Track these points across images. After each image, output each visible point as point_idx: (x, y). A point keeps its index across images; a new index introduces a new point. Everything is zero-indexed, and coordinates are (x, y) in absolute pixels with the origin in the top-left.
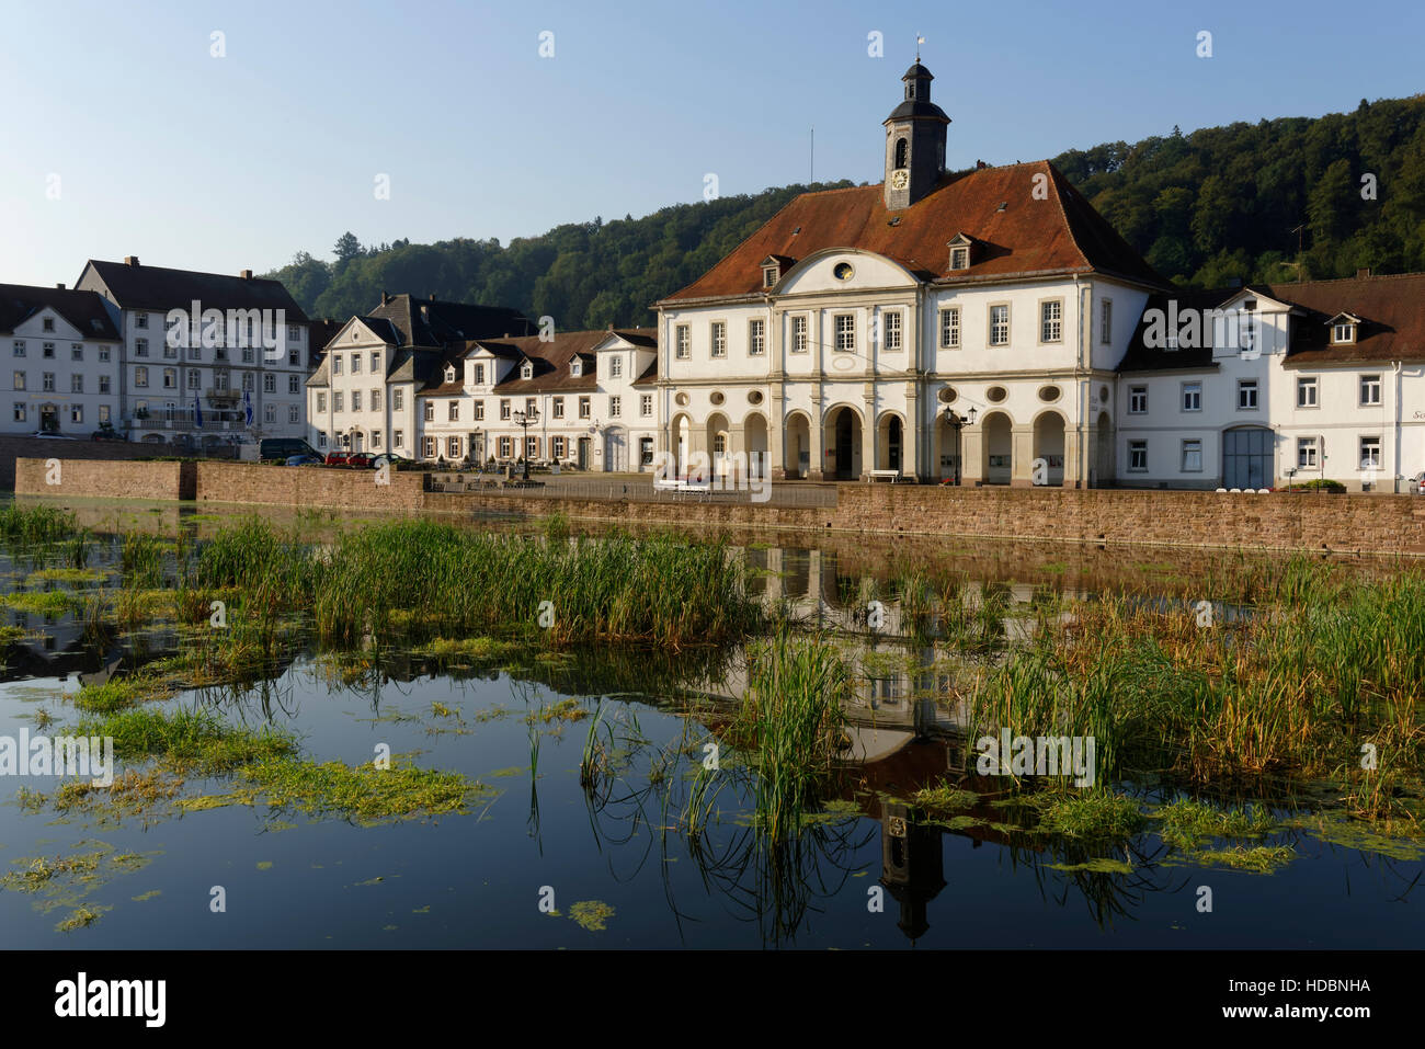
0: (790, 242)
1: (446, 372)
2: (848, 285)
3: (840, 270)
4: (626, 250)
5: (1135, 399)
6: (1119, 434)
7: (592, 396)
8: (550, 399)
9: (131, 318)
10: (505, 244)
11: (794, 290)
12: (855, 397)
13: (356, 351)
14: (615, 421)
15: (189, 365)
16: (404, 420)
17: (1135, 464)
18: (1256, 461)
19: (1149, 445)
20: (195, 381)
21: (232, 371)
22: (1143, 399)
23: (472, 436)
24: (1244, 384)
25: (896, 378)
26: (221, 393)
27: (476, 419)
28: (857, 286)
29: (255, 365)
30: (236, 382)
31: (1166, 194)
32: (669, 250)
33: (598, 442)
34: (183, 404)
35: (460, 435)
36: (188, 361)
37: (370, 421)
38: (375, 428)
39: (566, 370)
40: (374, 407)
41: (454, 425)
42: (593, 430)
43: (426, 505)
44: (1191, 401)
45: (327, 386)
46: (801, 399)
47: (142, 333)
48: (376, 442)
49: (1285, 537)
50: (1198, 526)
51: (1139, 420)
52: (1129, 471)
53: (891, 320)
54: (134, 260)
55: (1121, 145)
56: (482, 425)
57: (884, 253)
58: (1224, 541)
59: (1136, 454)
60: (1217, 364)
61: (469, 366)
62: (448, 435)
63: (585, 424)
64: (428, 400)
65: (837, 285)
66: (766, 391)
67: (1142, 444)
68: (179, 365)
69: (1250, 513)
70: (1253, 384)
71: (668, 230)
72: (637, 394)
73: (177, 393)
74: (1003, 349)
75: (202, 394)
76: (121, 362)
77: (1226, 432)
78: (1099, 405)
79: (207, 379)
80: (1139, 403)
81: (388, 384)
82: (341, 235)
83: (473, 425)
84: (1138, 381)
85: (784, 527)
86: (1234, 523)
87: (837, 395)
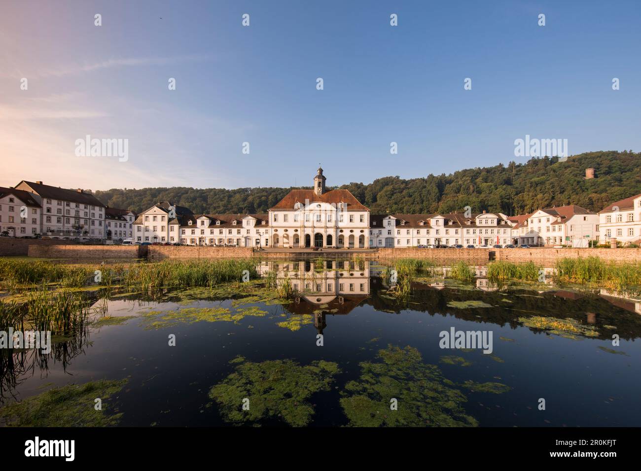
1: (189, 222)
4: (136, 196)
7: (241, 229)
8: (227, 230)
9: (45, 200)
12: (322, 231)
13: (155, 215)
14: (248, 235)
15: (66, 216)
16: (174, 234)
18: (391, 243)
20: (68, 222)
21: (81, 219)
23: (200, 238)
24: (389, 231)
25: (331, 227)
26: (77, 225)
27: (202, 234)
29: (88, 218)
30: (82, 222)
31: (263, 197)
32: (149, 198)
33: (243, 240)
34: (63, 228)
35: (195, 238)
36: (66, 215)
37: (161, 234)
38: (163, 236)
39: (231, 223)
40: (162, 230)
41: (193, 235)
42: (241, 237)
43: (254, 255)
44: (380, 233)
45: (142, 224)
46: (309, 231)
47: (49, 206)
48: (163, 240)
51: (371, 236)
54: (41, 182)
56: (204, 236)
60: (385, 227)
61: (198, 221)
62: (191, 238)
63: (239, 236)
64: (183, 229)
66: (299, 229)
67: (372, 240)
68: (62, 216)
71: (148, 193)
72: (255, 229)
73: (62, 225)
74: (353, 223)
75: (71, 225)
76: (41, 214)
77: (386, 238)
79: (72, 221)
81: (168, 224)
83: (201, 236)
85: (367, 257)
87: (317, 231)
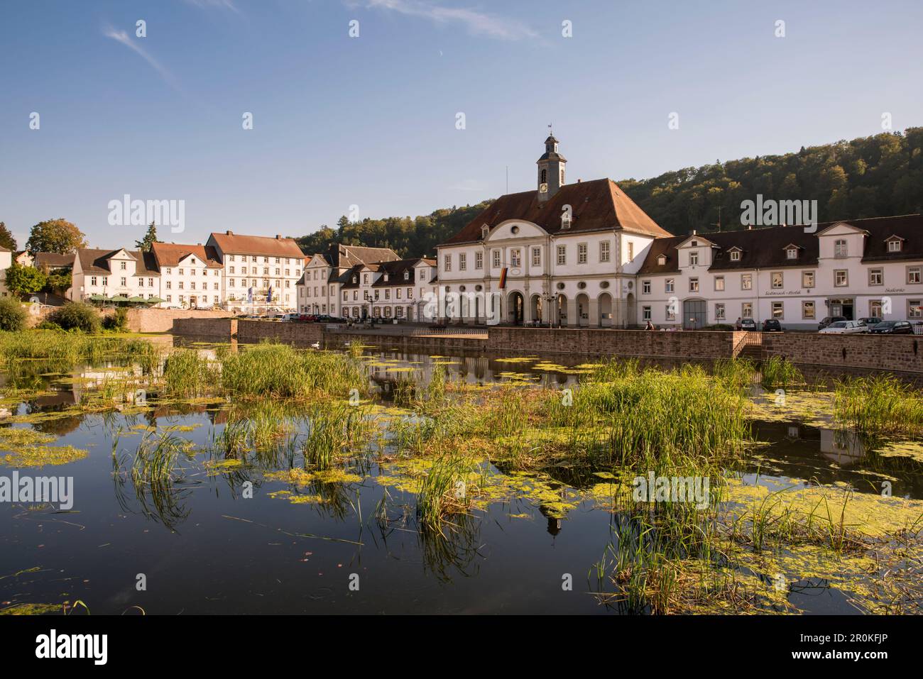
0: (495, 218)
1: (353, 278)
2: (518, 236)
3: (514, 229)
5: (646, 287)
6: (639, 303)
7: (411, 287)
8: (395, 290)
9: (229, 255)
10: (413, 219)
11: (491, 239)
12: (521, 287)
13: (316, 269)
14: (422, 299)
15: (252, 277)
16: (334, 300)
17: (646, 317)
18: (698, 315)
19: (652, 308)
20: (255, 284)
21: (271, 280)
22: (649, 287)
23: (363, 306)
24: (692, 280)
25: (537, 278)
26: (265, 289)
27: (365, 299)
28: (521, 236)
29: (281, 277)
30: (273, 284)
33: (415, 309)
35: (358, 306)
36: (251, 275)
37: (321, 300)
38: (324, 303)
39: (402, 276)
40: (323, 295)
41: (356, 302)
42: (413, 304)
44: (670, 288)
45: (305, 285)
47: (232, 264)
48: (324, 309)
49: (673, 351)
50: (637, 346)
51: (646, 297)
52: (643, 320)
53: (537, 252)
55: (692, 169)
56: (367, 302)
57: (535, 222)
58: (647, 353)
59: (646, 312)
60: (681, 271)
61: (362, 275)
62: (353, 306)
63: (409, 301)
64: (345, 290)
65: (512, 236)
66: (483, 286)
67: (649, 308)
68: (247, 277)
69: (658, 340)
70: (696, 280)
73: (247, 289)
74: (584, 265)
76: (223, 277)
77: (685, 301)
78: (628, 290)
80: (647, 289)
81: (328, 283)
82: (341, 216)
83: (363, 302)
84: (647, 279)
86: (652, 345)
87: (512, 287)
